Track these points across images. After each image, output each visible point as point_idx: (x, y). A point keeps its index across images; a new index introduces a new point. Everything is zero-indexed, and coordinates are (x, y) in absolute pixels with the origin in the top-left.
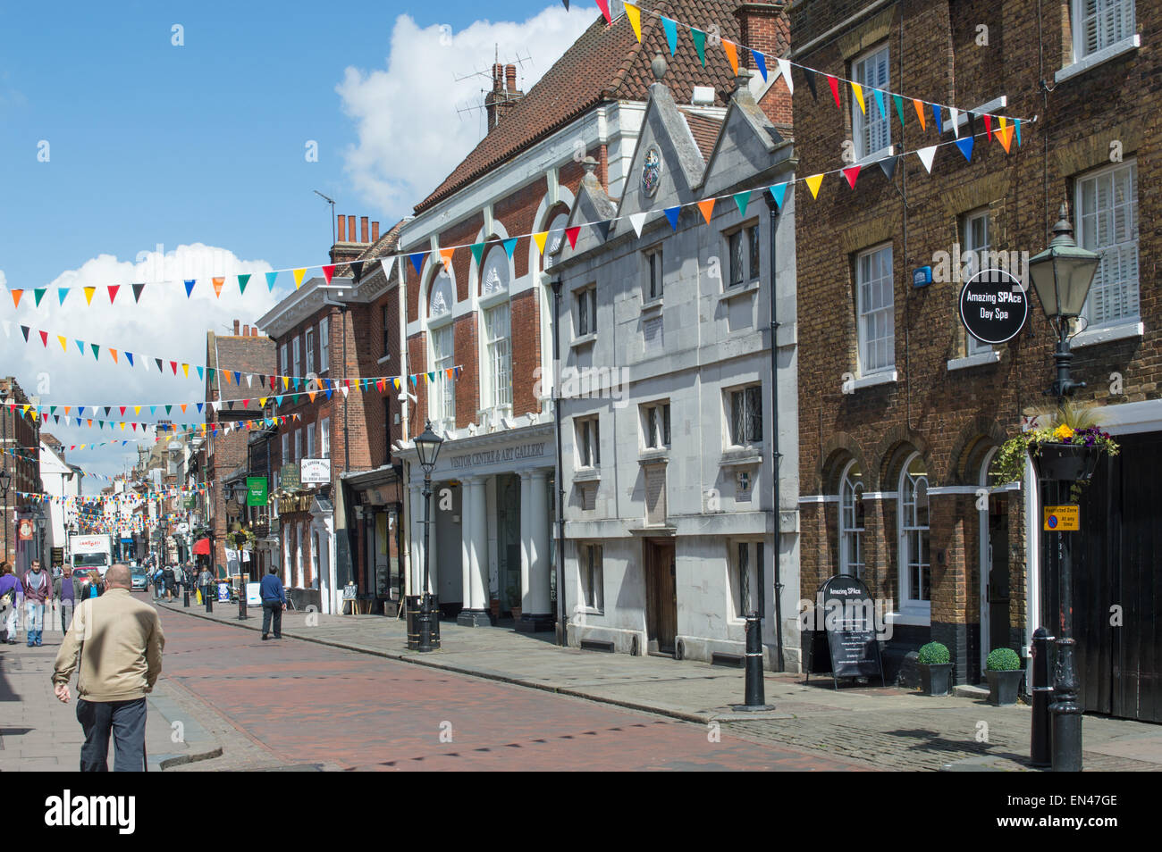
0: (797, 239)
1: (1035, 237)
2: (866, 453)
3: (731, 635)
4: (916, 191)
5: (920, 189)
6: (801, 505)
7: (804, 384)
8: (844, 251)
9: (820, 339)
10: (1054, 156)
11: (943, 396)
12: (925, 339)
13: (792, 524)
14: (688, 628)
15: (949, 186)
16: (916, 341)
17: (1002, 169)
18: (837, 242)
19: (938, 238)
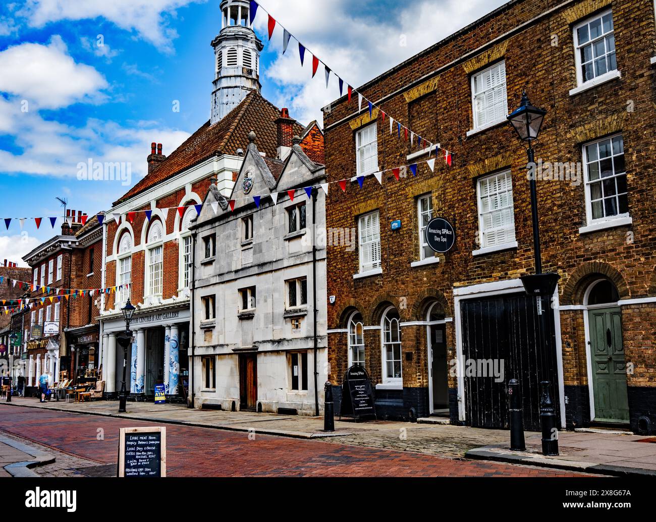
0: (326, 210)
1: (457, 205)
2: (365, 308)
3: (288, 399)
4: (391, 187)
5: (394, 186)
6: (328, 334)
7: (330, 277)
8: (353, 215)
9: (339, 255)
10: (467, 169)
11: (408, 279)
12: (398, 254)
13: (323, 343)
14: (264, 396)
15: (410, 184)
16: (393, 254)
17: (438, 175)
18: (349, 211)
19: (404, 207)
